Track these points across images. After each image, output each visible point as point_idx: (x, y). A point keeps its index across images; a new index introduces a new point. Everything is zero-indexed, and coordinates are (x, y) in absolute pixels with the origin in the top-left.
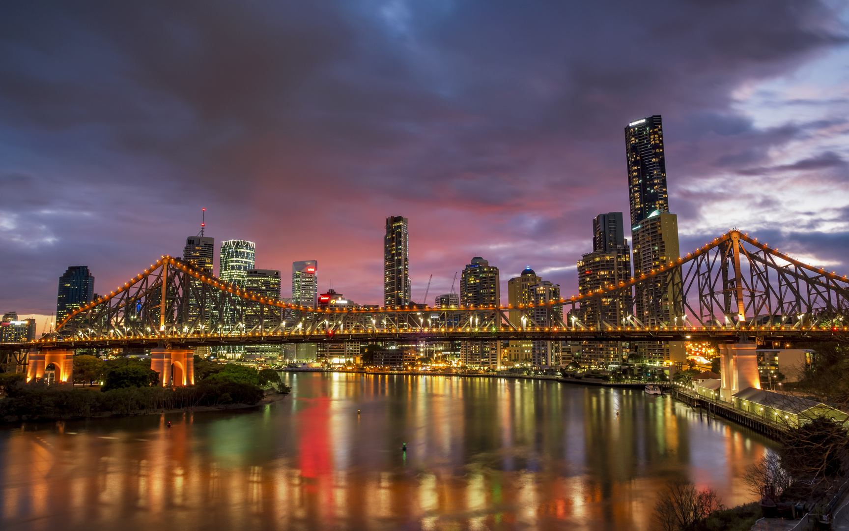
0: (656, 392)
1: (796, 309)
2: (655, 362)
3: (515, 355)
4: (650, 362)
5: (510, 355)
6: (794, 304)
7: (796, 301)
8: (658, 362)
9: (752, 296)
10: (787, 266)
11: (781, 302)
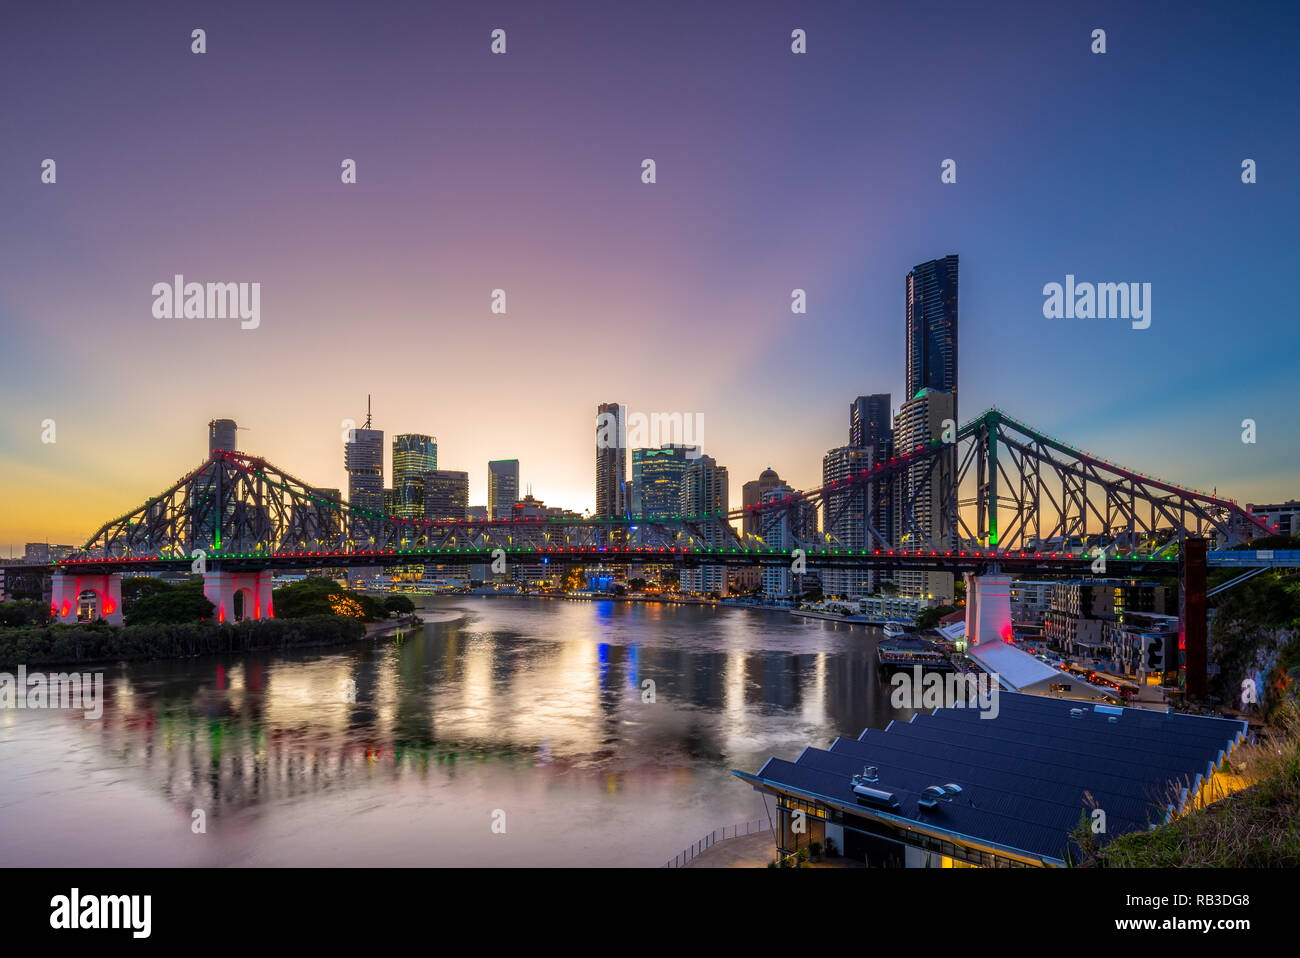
1: (1080, 526)
3: (749, 579)
5: (743, 578)
6: (1078, 519)
7: (1079, 517)
9: (1020, 509)
10: (1075, 465)
11: (1063, 518)
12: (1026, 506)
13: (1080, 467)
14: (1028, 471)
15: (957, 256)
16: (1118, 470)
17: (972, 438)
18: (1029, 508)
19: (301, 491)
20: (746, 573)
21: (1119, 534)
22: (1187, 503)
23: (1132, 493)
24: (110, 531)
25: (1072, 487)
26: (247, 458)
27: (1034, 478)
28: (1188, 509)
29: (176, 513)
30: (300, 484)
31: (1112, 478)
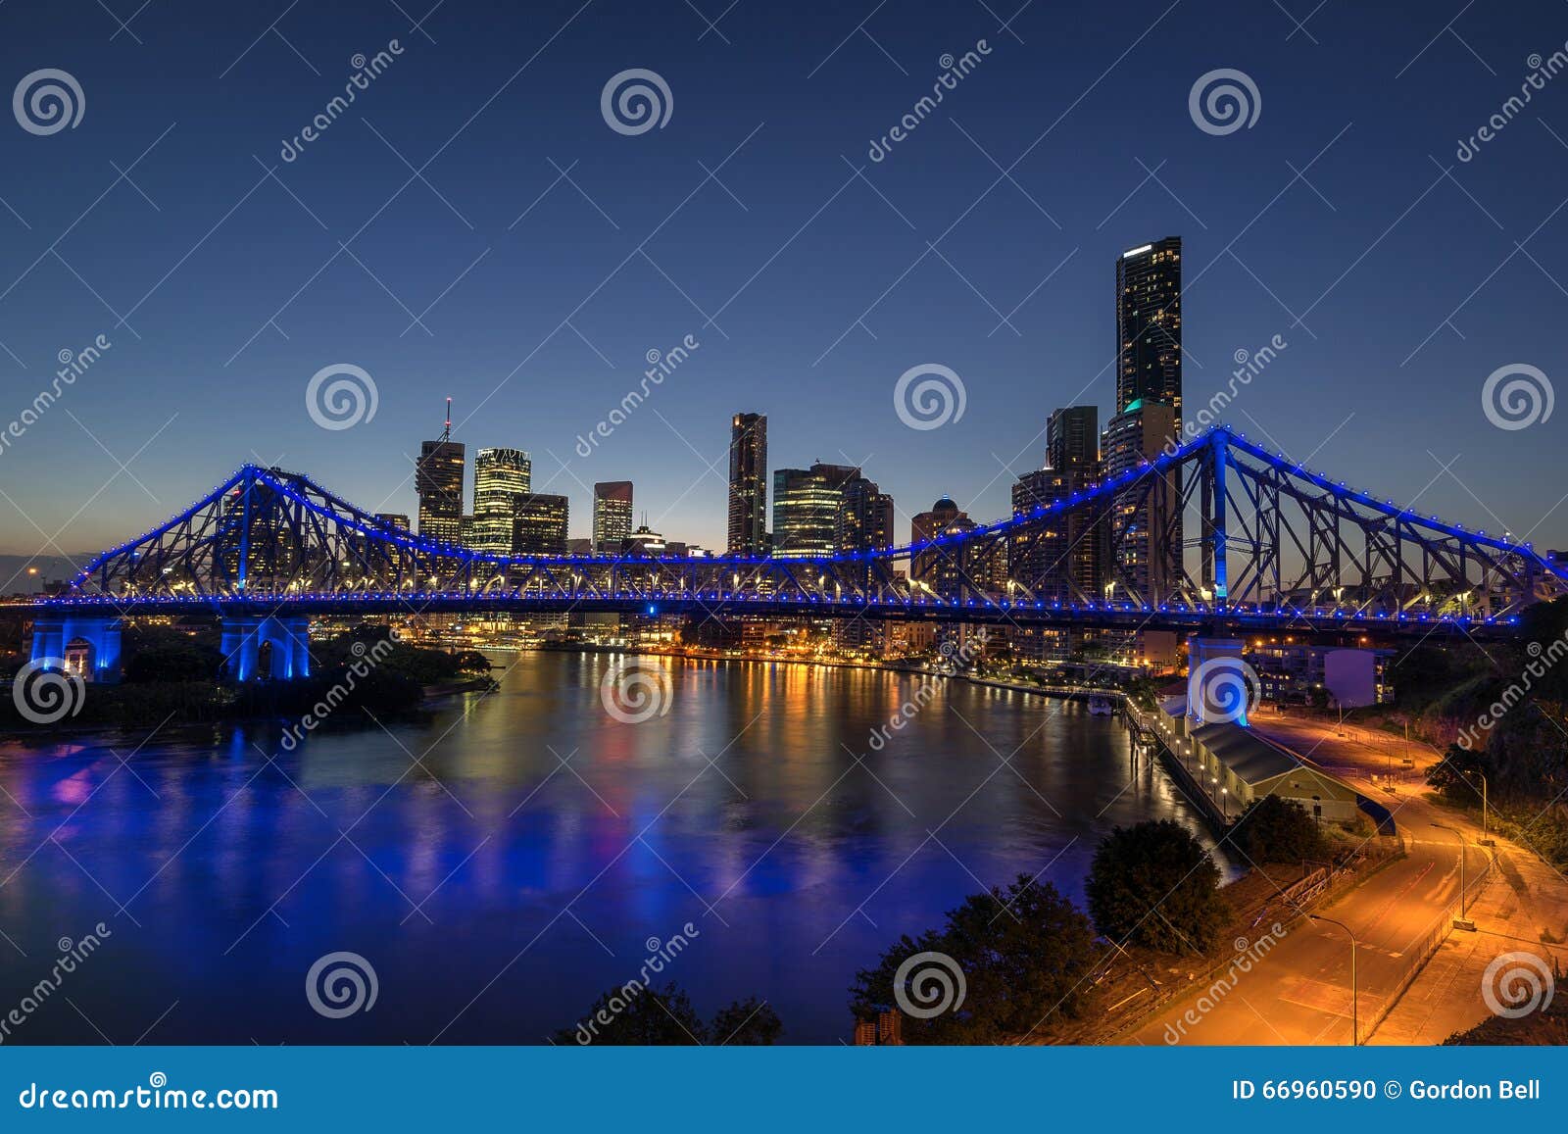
0: (1102, 711)
1: (1332, 575)
2: (1120, 659)
3: (918, 636)
4: (1114, 658)
5: (911, 635)
6: (1329, 566)
7: (1331, 563)
8: (1125, 660)
9: (1256, 552)
10: (1324, 497)
11: (1311, 564)
12: (1263, 548)
13: (1331, 500)
14: (1265, 504)
15: (1179, 238)
16: (1379, 504)
17: (1195, 461)
18: (1267, 552)
19: (349, 516)
20: (915, 630)
21: (1382, 586)
22: (1468, 548)
23: (1397, 534)
24: (109, 564)
25: (1321, 526)
26: (284, 475)
27: (1273, 512)
28: (1471, 556)
29: (193, 543)
30: (348, 508)
31: (1372, 514)
